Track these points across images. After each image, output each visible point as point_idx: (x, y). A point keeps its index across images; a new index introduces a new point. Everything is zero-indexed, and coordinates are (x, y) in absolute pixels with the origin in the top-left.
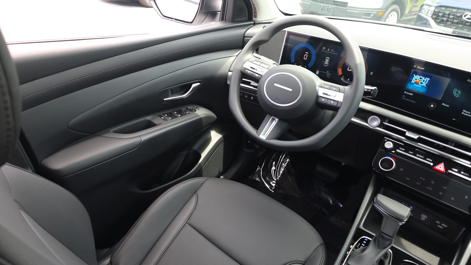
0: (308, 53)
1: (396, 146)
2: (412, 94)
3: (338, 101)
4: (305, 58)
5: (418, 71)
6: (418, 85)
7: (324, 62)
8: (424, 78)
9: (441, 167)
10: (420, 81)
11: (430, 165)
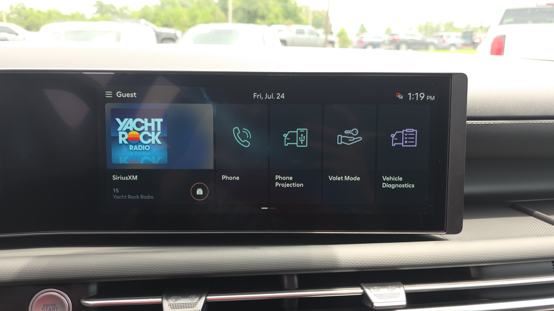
2: (136, 176)
6: (139, 146)
8: (146, 120)
10: (140, 132)
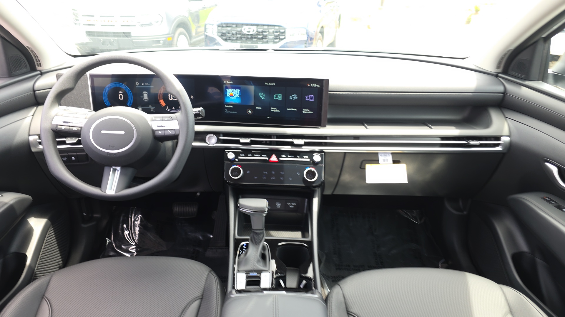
0: (122, 92)
1: (237, 155)
2: (232, 106)
3: (175, 129)
4: (121, 98)
5: (227, 85)
6: (233, 97)
7: (143, 97)
8: (235, 90)
9: (274, 158)
10: (233, 93)
11: (267, 160)
